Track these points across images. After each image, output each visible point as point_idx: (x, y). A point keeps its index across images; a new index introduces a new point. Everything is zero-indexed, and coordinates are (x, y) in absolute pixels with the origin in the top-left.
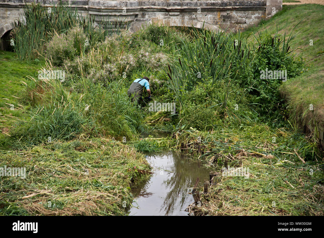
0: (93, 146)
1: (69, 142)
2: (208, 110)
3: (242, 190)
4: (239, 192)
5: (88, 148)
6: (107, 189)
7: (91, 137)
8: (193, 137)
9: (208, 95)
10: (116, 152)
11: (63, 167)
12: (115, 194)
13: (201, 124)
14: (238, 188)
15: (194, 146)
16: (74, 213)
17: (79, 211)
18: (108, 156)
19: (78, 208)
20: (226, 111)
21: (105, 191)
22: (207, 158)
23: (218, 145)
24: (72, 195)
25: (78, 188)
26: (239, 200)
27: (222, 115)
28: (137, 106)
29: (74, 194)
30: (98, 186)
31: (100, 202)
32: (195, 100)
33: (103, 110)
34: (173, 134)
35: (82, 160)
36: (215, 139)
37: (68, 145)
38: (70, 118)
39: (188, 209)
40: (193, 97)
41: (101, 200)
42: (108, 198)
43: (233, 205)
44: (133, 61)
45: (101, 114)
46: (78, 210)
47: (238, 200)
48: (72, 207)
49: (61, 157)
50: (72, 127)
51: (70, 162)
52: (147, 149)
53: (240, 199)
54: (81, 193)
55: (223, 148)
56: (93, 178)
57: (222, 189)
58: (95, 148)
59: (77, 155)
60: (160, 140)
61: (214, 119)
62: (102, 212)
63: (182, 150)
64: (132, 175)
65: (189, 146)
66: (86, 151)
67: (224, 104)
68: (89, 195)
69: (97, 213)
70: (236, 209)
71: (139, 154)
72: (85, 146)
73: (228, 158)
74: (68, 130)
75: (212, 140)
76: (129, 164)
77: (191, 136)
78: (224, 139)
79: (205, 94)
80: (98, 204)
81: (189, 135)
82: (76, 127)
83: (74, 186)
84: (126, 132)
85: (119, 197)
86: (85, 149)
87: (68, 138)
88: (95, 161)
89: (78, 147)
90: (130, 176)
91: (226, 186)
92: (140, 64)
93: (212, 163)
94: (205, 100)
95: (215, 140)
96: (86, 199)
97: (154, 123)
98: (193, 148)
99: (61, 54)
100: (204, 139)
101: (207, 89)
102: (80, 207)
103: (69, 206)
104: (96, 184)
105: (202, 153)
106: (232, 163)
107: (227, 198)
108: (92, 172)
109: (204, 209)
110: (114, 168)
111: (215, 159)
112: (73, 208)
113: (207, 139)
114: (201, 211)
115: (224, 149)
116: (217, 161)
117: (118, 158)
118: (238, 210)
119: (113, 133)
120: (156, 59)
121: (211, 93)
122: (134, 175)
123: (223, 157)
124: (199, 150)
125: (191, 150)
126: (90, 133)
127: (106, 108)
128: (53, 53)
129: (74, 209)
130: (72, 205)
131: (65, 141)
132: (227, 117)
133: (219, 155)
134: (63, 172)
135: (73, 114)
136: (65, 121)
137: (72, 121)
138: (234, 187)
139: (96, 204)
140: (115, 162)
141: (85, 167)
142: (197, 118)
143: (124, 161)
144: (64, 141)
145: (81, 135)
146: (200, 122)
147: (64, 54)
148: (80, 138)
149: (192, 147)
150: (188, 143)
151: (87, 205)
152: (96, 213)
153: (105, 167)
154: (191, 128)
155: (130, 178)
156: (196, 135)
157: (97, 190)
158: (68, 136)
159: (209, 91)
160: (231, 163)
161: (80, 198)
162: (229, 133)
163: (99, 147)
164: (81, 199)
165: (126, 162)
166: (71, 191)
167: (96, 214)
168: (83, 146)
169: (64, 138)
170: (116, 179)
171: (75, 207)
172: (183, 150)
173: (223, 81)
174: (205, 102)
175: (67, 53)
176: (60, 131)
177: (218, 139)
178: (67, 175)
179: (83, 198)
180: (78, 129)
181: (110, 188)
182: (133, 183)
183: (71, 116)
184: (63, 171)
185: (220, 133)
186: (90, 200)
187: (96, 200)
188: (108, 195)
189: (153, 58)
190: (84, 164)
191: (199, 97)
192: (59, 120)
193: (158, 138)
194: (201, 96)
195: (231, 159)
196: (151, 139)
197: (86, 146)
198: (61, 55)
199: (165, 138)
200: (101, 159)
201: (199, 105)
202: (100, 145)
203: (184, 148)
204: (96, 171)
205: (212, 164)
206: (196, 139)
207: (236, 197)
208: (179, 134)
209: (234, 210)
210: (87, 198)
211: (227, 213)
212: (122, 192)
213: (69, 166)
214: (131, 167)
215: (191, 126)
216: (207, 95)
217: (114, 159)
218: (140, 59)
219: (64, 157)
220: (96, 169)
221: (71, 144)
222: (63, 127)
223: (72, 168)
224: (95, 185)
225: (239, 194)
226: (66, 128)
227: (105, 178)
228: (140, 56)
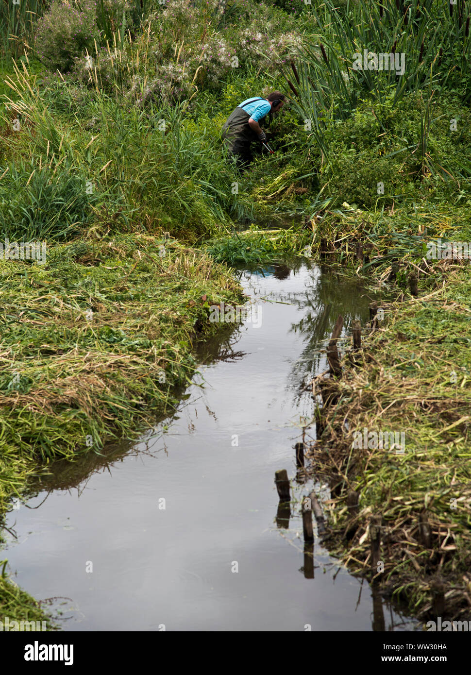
0: (117, 253)
1: (65, 246)
2: (384, 162)
3: (429, 340)
4: (422, 345)
5: (104, 257)
6: (132, 346)
7: (115, 233)
8: (348, 224)
9: (384, 129)
10: (166, 265)
11: (44, 300)
12: (150, 358)
13: (367, 194)
14: (421, 337)
15: (349, 245)
16: (54, 400)
17: (64, 397)
18: (146, 275)
19: (61, 390)
20: (425, 163)
21: (127, 350)
22: (375, 272)
23: (402, 241)
24: (54, 363)
25: (69, 346)
26: (418, 363)
27: (416, 172)
28: (230, 158)
29: (59, 359)
30: (114, 342)
31: (114, 375)
32: (355, 140)
33: (144, 172)
34: (306, 221)
35: (86, 286)
36: (396, 228)
37: (61, 251)
38: (67, 192)
39: (312, 384)
40: (351, 133)
41: (116, 372)
42: (133, 367)
43: (402, 374)
44: (227, 55)
45: (141, 179)
46: (62, 394)
47: (414, 362)
48: (49, 388)
49: (42, 279)
50: (72, 211)
51: (59, 290)
52: (243, 256)
53: (420, 361)
54: (73, 356)
55: (413, 247)
56: (107, 323)
57: (386, 341)
58: (121, 256)
59: (79, 274)
60: (275, 235)
61: (397, 182)
62: (116, 398)
63: (322, 256)
64: (198, 314)
65: (338, 245)
66: (101, 263)
67: (423, 147)
68: (89, 360)
69: (106, 400)
70: (406, 383)
71: (220, 267)
72: (99, 254)
73: (420, 269)
74: (63, 219)
75: (390, 231)
76: (191, 291)
77: (343, 222)
78: (417, 227)
79: (377, 125)
80: (108, 379)
81: (339, 220)
82: (81, 210)
83: (61, 343)
84: (200, 218)
85: (159, 365)
86: (98, 261)
87: (63, 235)
88: (116, 285)
89: (82, 257)
90: (193, 316)
91: (395, 333)
92: (244, 61)
93: (385, 282)
94: (379, 140)
95: (396, 230)
96: (83, 371)
97: (273, 199)
98: (347, 249)
99: (70, 43)
100: (372, 228)
101: (382, 112)
102: (67, 387)
103: (43, 386)
104: (109, 338)
105: (365, 261)
106: (429, 280)
107: (392, 358)
108: (108, 310)
109: (343, 384)
110: (157, 301)
111: (392, 273)
112: (51, 390)
113: (379, 228)
114: (336, 388)
115: (412, 251)
116: (395, 277)
117: (170, 278)
118: (411, 384)
119: (170, 222)
120: (278, 47)
121: (392, 123)
122: (202, 315)
123: (408, 268)
124: (359, 254)
125: (342, 255)
126: (110, 224)
127: (151, 165)
128: (52, 43)
129: (52, 393)
130: (49, 383)
131: (58, 243)
132: (427, 178)
133: (402, 263)
134: (42, 313)
135: (74, 181)
136: (56, 199)
137: (72, 197)
138: (413, 334)
139: (105, 381)
140: (162, 288)
141: (92, 300)
142: (357, 182)
143: (181, 284)
144: (55, 243)
145: (91, 229)
146: (364, 190)
147: (75, 44)
148: (88, 235)
149: (344, 249)
150: (337, 239)
151: (83, 384)
152: (103, 399)
153: (137, 297)
154: (345, 204)
155: (191, 321)
156: (353, 220)
157: (111, 349)
158: (64, 232)
159: (387, 117)
160: (426, 280)
161: (70, 368)
162: (429, 212)
163: (130, 255)
164: (73, 369)
165: (186, 286)
166: (53, 353)
167: (103, 401)
168: (95, 254)
169: (55, 236)
170: (155, 324)
171: (55, 388)
172: (324, 254)
173: (420, 93)
174: (378, 144)
175: (82, 43)
176: (47, 220)
177: (404, 227)
178: (50, 318)
179: (77, 367)
180: (86, 216)
181: (142, 344)
182: (200, 331)
183: (71, 187)
184: (42, 309)
185: (409, 213)
186: (92, 371)
187: (105, 371)
188: (135, 360)
189: (272, 46)
190: (91, 294)
191: (364, 134)
192: (42, 196)
193: (270, 231)
194: (370, 131)
195: (427, 270)
196: (256, 232)
197: (101, 253)
198: (69, 46)
199: (286, 231)
200: (131, 281)
201: (364, 152)
202: (133, 251)
203: (327, 251)
204: (115, 308)
205: (385, 284)
206: (353, 229)
207: (412, 357)
208: (319, 219)
209: (401, 386)
210: (86, 367)
211: (384, 392)
212: (167, 352)
213: (57, 299)
214: (195, 298)
215: (346, 201)
216: (381, 128)
217: (161, 281)
218: (242, 48)
219: (51, 278)
220: (115, 304)
221: (67, 250)
222: (52, 211)
223: (62, 303)
224: (107, 340)
225: (421, 349)
226: (59, 214)
227: (133, 322)
228: (244, 42)
